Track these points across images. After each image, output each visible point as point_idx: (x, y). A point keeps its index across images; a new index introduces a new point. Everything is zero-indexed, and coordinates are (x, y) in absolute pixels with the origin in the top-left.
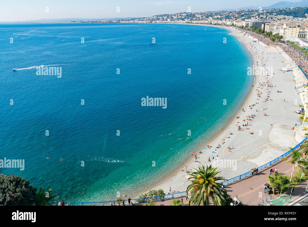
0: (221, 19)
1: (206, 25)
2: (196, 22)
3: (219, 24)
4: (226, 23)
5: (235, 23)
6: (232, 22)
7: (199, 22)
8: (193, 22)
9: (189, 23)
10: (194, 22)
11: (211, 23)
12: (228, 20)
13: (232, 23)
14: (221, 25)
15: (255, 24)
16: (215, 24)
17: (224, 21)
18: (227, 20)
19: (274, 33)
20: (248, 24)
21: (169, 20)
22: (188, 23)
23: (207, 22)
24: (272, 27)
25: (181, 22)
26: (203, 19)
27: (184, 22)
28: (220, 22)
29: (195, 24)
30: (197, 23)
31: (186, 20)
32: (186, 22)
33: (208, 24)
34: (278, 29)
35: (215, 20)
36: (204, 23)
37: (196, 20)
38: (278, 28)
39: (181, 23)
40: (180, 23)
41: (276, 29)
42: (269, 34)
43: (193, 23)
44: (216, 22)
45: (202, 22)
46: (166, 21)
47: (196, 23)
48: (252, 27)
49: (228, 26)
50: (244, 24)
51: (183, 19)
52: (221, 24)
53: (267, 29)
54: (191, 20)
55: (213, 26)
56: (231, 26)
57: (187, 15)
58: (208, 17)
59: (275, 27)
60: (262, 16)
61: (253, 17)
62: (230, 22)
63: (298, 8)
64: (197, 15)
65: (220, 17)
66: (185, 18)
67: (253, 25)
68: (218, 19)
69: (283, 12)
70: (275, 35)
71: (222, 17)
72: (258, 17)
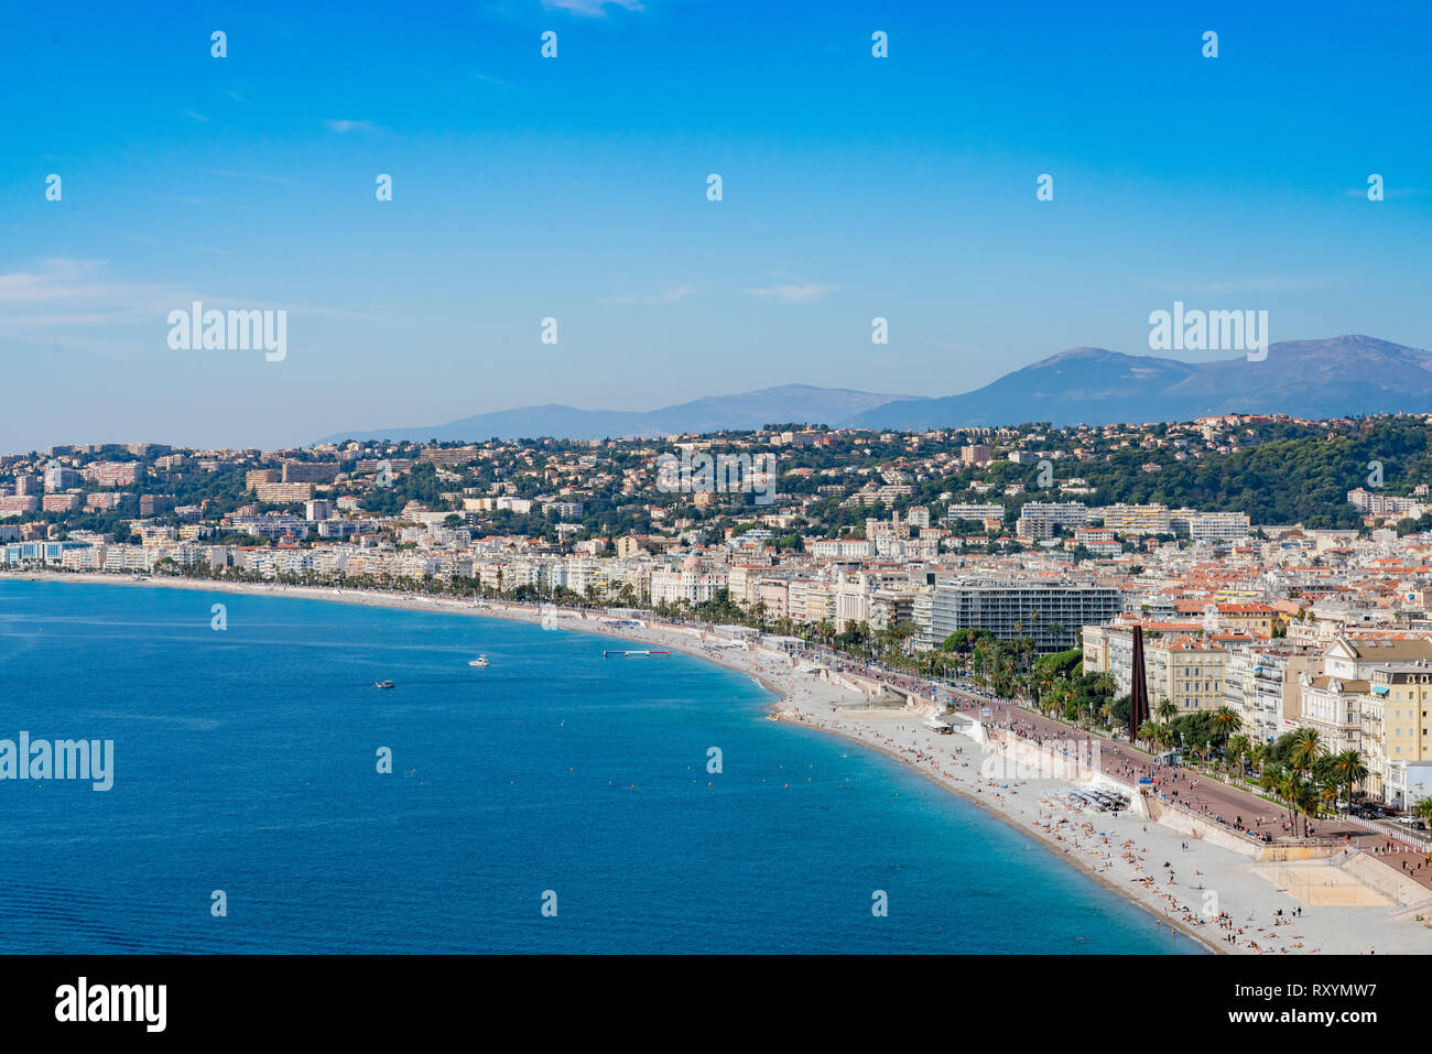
0: (548, 534)
1: (423, 601)
2: (289, 561)
3: (562, 596)
4: (645, 581)
5: (740, 586)
6: (702, 570)
7: (328, 559)
9: (198, 569)
10: (262, 560)
11: (467, 583)
12: (633, 542)
13: (704, 582)
14: (591, 600)
15: (976, 607)
16: (523, 594)
20: (902, 608)
22: (186, 571)
24: (1197, 658)
25: (100, 563)
26: (349, 530)
29: (281, 590)
30: (297, 568)
31: (155, 544)
32: (164, 566)
33: (430, 585)
34: (1281, 688)
35: (476, 536)
36: (388, 582)
37: (271, 539)
38: (1275, 674)
39: (109, 571)
40: (90, 570)
41: (1254, 681)
43: (256, 577)
44: (523, 571)
45: (359, 560)
47: (290, 580)
48: (959, 641)
50: (850, 599)
51: (115, 530)
52: (589, 589)
55: (498, 609)
57: (144, 483)
58: (384, 503)
59: (1241, 665)
60: (961, 510)
61: (880, 512)
62: (687, 578)
63: (1265, 429)
64: (256, 480)
65: (522, 506)
66: (130, 509)
67: (963, 615)
68: (505, 524)
69: (1148, 468)
70: (1288, 743)
71: (548, 504)
72: (926, 514)
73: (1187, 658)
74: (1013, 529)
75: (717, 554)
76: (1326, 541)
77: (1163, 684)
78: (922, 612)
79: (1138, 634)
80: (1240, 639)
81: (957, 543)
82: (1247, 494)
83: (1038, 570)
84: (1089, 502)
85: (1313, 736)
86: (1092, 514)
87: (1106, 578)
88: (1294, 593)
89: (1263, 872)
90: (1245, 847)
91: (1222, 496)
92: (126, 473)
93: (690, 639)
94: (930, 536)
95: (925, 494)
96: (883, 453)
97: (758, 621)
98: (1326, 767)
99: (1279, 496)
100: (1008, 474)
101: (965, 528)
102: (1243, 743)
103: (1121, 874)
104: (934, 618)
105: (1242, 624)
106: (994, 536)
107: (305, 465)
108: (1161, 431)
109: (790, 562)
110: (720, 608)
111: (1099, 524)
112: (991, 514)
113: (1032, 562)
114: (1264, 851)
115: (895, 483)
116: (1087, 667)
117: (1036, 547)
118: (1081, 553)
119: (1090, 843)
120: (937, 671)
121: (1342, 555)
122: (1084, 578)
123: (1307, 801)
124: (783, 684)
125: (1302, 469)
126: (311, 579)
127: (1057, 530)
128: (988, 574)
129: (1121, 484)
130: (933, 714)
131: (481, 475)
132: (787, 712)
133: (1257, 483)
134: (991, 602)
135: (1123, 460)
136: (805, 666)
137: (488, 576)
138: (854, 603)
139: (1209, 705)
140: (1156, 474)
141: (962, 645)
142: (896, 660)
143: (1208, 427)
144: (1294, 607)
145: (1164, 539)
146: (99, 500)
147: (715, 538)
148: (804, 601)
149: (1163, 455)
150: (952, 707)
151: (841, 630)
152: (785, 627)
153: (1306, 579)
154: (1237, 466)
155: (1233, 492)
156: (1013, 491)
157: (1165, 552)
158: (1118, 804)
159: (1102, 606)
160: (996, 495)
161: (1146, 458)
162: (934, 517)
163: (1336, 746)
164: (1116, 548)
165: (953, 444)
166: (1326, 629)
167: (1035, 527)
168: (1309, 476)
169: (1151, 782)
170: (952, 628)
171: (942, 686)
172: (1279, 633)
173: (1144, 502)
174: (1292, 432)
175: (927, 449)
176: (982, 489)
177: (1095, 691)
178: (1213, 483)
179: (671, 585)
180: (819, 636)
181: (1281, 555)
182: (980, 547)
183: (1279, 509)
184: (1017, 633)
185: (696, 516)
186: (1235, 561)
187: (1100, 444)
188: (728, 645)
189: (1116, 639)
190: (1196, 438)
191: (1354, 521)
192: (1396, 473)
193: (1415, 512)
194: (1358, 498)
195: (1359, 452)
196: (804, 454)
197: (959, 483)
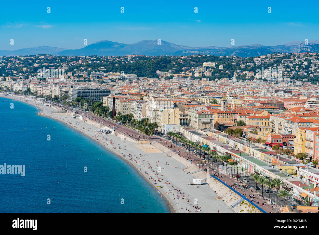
4: (12, 86)
5: (32, 87)
6: (24, 84)
12: (10, 78)
13: (25, 86)
15: (81, 93)
20: (66, 92)
24: (126, 103)
34: (142, 110)
38: (141, 107)
41: (137, 108)
59: (134, 105)
60: (79, 73)
62: (21, 86)
63: (140, 58)
67: (79, 94)
69: (117, 65)
70: (143, 121)
72: (71, 73)
73: (124, 103)
74: (89, 77)
75: (27, 81)
76: (151, 81)
77: (119, 109)
78: (70, 93)
79: (114, 99)
80: (134, 100)
81: (78, 79)
82: (136, 71)
83: (94, 85)
84: (105, 72)
85: (148, 119)
86: (105, 74)
87: (108, 87)
88: (145, 91)
89: (137, 146)
90: (134, 141)
91: (131, 71)
93: (21, 98)
94: (72, 78)
95: (71, 69)
96: (63, 61)
97: (36, 95)
98: (150, 125)
99: (143, 71)
100: (88, 66)
101: (79, 76)
102: (134, 120)
103: (110, 147)
104: (72, 95)
105: (135, 97)
106: (85, 78)
108: (119, 58)
109: (43, 83)
110: (28, 92)
111: (107, 76)
112: (85, 74)
113: (93, 84)
114: (138, 142)
115: (65, 67)
116: (104, 105)
117: (94, 81)
118: (103, 82)
119: (104, 140)
120: (73, 105)
121: (154, 83)
122: (104, 87)
123: (146, 132)
124: (41, 108)
125: (147, 66)
127: (98, 77)
128: (84, 86)
129: (111, 68)
130: (72, 114)
132: (42, 114)
133: (138, 69)
134: (85, 92)
135: (112, 63)
136: (46, 104)
138: (56, 91)
139: (128, 113)
140: (118, 66)
141: (78, 100)
142: (65, 103)
143: (129, 57)
144: (145, 94)
145: (119, 79)
147: (27, 77)
148: (46, 91)
149: (120, 63)
150: (76, 113)
151: (53, 97)
152: (41, 96)
153: (147, 88)
154: (134, 65)
155: (133, 70)
156: (89, 69)
157: (120, 82)
158: (109, 132)
159: (107, 93)
160: (86, 70)
161: (116, 63)
162: (73, 74)
163: (152, 121)
164: (110, 81)
165: (77, 59)
166: (151, 98)
167: (94, 76)
168: (148, 68)
169: (116, 128)
170: (76, 97)
171: (74, 109)
172: (142, 99)
173: (116, 72)
174: (145, 59)
175: (72, 60)
176: (83, 68)
177: (105, 110)
178: (129, 68)
179: (18, 87)
180: (49, 98)
181: (143, 83)
182: (82, 80)
183: (142, 74)
184: (90, 98)
185: (23, 73)
186: (134, 84)
187: (107, 60)
188: (30, 100)
189: (110, 100)
190: (126, 59)
191: (157, 77)
192: (165, 67)
193: (169, 75)
194: (158, 72)
195: (158, 63)
196: (46, 60)
197: (78, 67)
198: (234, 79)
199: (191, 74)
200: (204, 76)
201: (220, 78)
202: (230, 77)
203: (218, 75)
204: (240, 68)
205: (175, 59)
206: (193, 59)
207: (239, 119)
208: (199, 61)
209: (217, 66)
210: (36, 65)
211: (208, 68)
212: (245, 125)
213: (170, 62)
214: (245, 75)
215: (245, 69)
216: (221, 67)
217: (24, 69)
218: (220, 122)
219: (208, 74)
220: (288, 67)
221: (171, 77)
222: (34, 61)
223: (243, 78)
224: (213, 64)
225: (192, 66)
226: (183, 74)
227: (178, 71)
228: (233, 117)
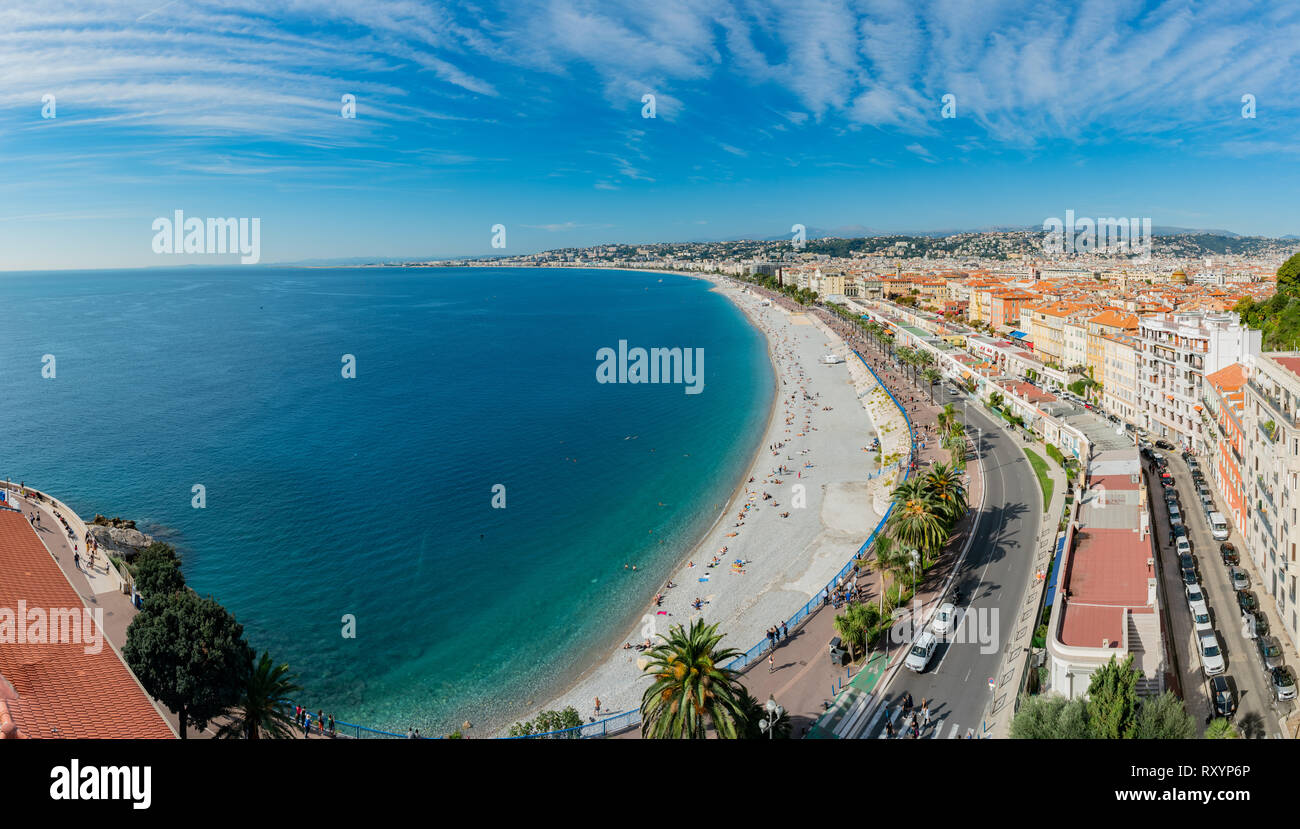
0: (691, 259)
1: (662, 271)
2: (639, 264)
3: (688, 270)
4: (703, 267)
5: (721, 266)
6: (715, 264)
7: (646, 264)
8: (632, 264)
10: (635, 264)
11: (671, 268)
13: (716, 267)
14: (693, 270)
15: (761, 269)
16: (681, 270)
17: (698, 264)
18: (705, 261)
19: (800, 288)
20: (750, 269)
21: (578, 260)
22: (621, 267)
23: (662, 265)
24: (795, 275)
25: (605, 265)
26: (654, 259)
27: (613, 264)
28: (691, 265)
29: (637, 270)
30: (641, 266)
31: (617, 261)
32: (617, 266)
33: (664, 269)
34: (807, 280)
35: (679, 260)
36: (657, 268)
37: (638, 261)
38: (806, 277)
39: (606, 267)
40: (603, 267)
41: (803, 279)
42: (792, 289)
43: (633, 268)
44: (681, 265)
45: (652, 264)
46: (572, 264)
47: (639, 268)
48: (756, 276)
49: (707, 273)
50: (739, 268)
51: (610, 259)
52: (692, 268)
53: (787, 279)
54: (628, 261)
55: (676, 273)
56: (714, 272)
57: (618, 251)
58: (663, 254)
61: (757, 255)
62: (712, 265)
63: (836, 240)
64: (639, 250)
65: (689, 254)
66: (614, 256)
68: (685, 258)
71: (694, 254)
75: (721, 262)
76: (843, 260)
82: (831, 251)
91: (826, 252)
92: (615, 249)
93: (710, 279)
94: (766, 259)
96: (762, 244)
97: (722, 274)
99: (837, 252)
101: (773, 257)
107: (649, 248)
109: (734, 263)
114: (790, 313)
115: (762, 249)
124: (721, 286)
125: (842, 245)
126: (643, 268)
131: (682, 249)
133: (832, 249)
137: (675, 266)
138: (742, 270)
142: (744, 280)
145: (812, 259)
146: (609, 254)
147: (722, 259)
148: (733, 270)
151: (735, 274)
154: (830, 244)
155: (828, 251)
157: (811, 262)
168: (843, 249)
170: (757, 274)
173: (812, 253)
178: (823, 249)
179: (709, 267)
180: (731, 276)
181: (834, 263)
191: (850, 257)
192: (859, 247)
193: (862, 255)
194: (851, 252)
195: (852, 243)
196: (746, 244)
197: (774, 250)
198: (926, 257)
199: (883, 254)
200: (896, 256)
201: (912, 257)
202: (922, 256)
203: (910, 254)
204: (932, 247)
205: (869, 239)
206: (886, 240)
207: (913, 287)
208: (891, 242)
209: (910, 245)
210: (735, 249)
211: (900, 247)
212: (919, 292)
213: (864, 243)
214: (937, 254)
215: (937, 248)
216: (913, 246)
217: (724, 253)
218: (893, 292)
219: (901, 253)
220: (977, 245)
221: (864, 257)
222: (735, 246)
223: (935, 257)
224: (905, 244)
225: (885, 246)
226: (876, 253)
227: (871, 251)
228: (908, 286)
